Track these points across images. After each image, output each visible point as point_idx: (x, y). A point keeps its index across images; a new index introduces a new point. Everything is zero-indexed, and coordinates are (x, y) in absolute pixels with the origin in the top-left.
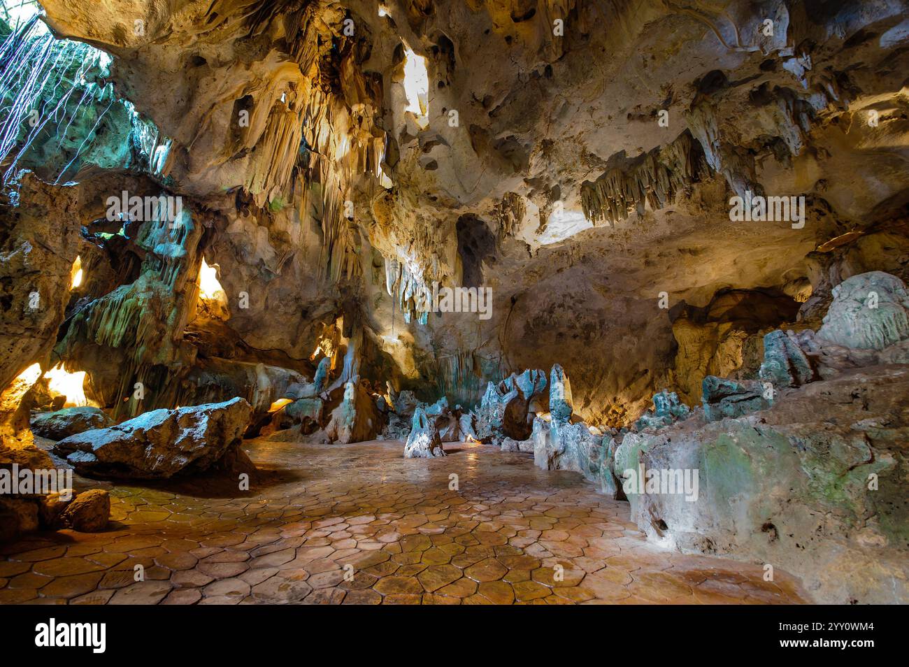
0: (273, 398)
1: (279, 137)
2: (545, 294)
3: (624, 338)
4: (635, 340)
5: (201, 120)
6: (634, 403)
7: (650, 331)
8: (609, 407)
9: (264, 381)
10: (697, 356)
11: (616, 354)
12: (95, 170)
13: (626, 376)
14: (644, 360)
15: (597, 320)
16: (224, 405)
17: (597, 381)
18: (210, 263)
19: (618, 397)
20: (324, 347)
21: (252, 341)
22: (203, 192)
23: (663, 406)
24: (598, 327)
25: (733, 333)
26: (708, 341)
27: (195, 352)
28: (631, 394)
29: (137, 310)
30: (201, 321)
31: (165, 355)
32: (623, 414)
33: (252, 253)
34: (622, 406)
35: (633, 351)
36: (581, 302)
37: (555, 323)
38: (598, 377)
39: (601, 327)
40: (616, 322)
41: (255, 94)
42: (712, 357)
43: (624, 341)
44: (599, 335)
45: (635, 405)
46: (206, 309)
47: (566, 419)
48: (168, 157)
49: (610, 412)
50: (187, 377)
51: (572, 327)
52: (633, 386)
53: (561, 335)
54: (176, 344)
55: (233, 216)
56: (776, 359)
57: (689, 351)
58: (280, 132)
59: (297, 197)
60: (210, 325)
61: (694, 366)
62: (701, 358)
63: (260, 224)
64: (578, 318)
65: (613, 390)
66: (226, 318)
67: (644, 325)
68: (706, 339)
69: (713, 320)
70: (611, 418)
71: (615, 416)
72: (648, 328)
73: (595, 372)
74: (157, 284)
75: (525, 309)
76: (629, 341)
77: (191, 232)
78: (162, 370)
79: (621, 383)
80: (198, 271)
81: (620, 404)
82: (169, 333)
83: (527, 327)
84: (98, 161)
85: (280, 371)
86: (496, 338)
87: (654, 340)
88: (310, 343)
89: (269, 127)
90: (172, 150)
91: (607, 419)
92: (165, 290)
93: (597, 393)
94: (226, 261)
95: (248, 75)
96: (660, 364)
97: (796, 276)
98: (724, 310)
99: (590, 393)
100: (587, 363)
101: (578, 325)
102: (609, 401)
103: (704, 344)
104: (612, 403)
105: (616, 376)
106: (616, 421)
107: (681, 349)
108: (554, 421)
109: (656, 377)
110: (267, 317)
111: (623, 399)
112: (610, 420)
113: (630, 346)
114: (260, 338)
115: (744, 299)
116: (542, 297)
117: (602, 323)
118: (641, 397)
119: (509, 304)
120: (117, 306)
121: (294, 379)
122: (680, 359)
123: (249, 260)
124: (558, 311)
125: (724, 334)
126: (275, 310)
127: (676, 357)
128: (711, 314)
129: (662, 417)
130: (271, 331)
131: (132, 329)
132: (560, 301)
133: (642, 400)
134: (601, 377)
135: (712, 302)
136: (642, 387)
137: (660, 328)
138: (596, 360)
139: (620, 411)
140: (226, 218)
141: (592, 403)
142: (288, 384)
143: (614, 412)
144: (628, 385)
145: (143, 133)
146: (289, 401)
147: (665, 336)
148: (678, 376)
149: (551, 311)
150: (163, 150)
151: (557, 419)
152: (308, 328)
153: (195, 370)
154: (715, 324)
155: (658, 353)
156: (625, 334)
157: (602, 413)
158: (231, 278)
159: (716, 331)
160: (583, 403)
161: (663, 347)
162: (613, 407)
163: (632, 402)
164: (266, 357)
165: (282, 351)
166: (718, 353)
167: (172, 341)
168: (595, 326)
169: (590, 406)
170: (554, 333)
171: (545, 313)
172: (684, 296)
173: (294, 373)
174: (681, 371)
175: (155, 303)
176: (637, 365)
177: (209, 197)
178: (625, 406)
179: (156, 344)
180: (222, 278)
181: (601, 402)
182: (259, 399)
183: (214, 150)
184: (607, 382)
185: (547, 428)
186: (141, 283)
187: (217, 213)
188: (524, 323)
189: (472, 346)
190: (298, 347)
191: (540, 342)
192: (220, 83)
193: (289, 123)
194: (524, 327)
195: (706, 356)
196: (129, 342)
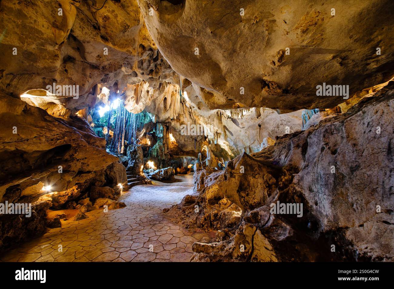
0: (188, 164)
1: (174, 102)
2: (273, 121)
5: (158, 108)
9: (185, 161)
12: (146, 124)
16: (167, 168)
18: (170, 133)
20: (205, 148)
21: (185, 150)
22: (164, 120)
27: (169, 156)
29: (157, 149)
30: (172, 147)
31: (164, 158)
33: (177, 129)
36: (289, 122)
41: (166, 97)
46: (173, 143)
48: (155, 119)
50: (168, 161)
54: (165, 155)
55: (171, 122)
58: (174, 101)
59: (185, 111)
60: (174, 147)
63: (177, 122)
66: (177, 145)
74: (160, 143)
75: (266, 128)
77: (163, 130)
78: (164, 160)
80: (169, 135)
82: (164, 153)
84: (146, 122)
85: (189, 157)
86: (257, 140)
88: (200, 148)
89: (171, 101)
90: (155, 117)
92: (161, 144)
94: (173, 132)
95: (164, 94)
110: (186, 143)
114: (186, 148)
116: (272, 122)
119: (259, 127)
120: (154, 149)
121: (193, 159)
123: (177, 131)
124: (281, 127)
126: (187, 141)
130: (188, 146)
131: (157, 153)
132: (280, 123)
140: (170, 123)
142: (191, 161)
145: (150, 115)
146: (192, 165)
149: (278, 127)
150: (154, 117)
152: (198, 143)
153: (170, 159)
158: (175, 136)
164: (188, 153)
165: (193, 151)
167: (165, 154)
171: (276, 128)
173: (193, 158)
175: (160, 147)
177: (165, 120)
179: (162, 155)
180: (174, 136)
182: (185, 165)
183: (162, 113)
186: (157, 144)
187: (168, 122)
188: (267, 133)
189: (248, 144)
190: (197, 149)
192: (159, 100)
193: (175, 97)
194: (268, 135)
196: (157, 156)
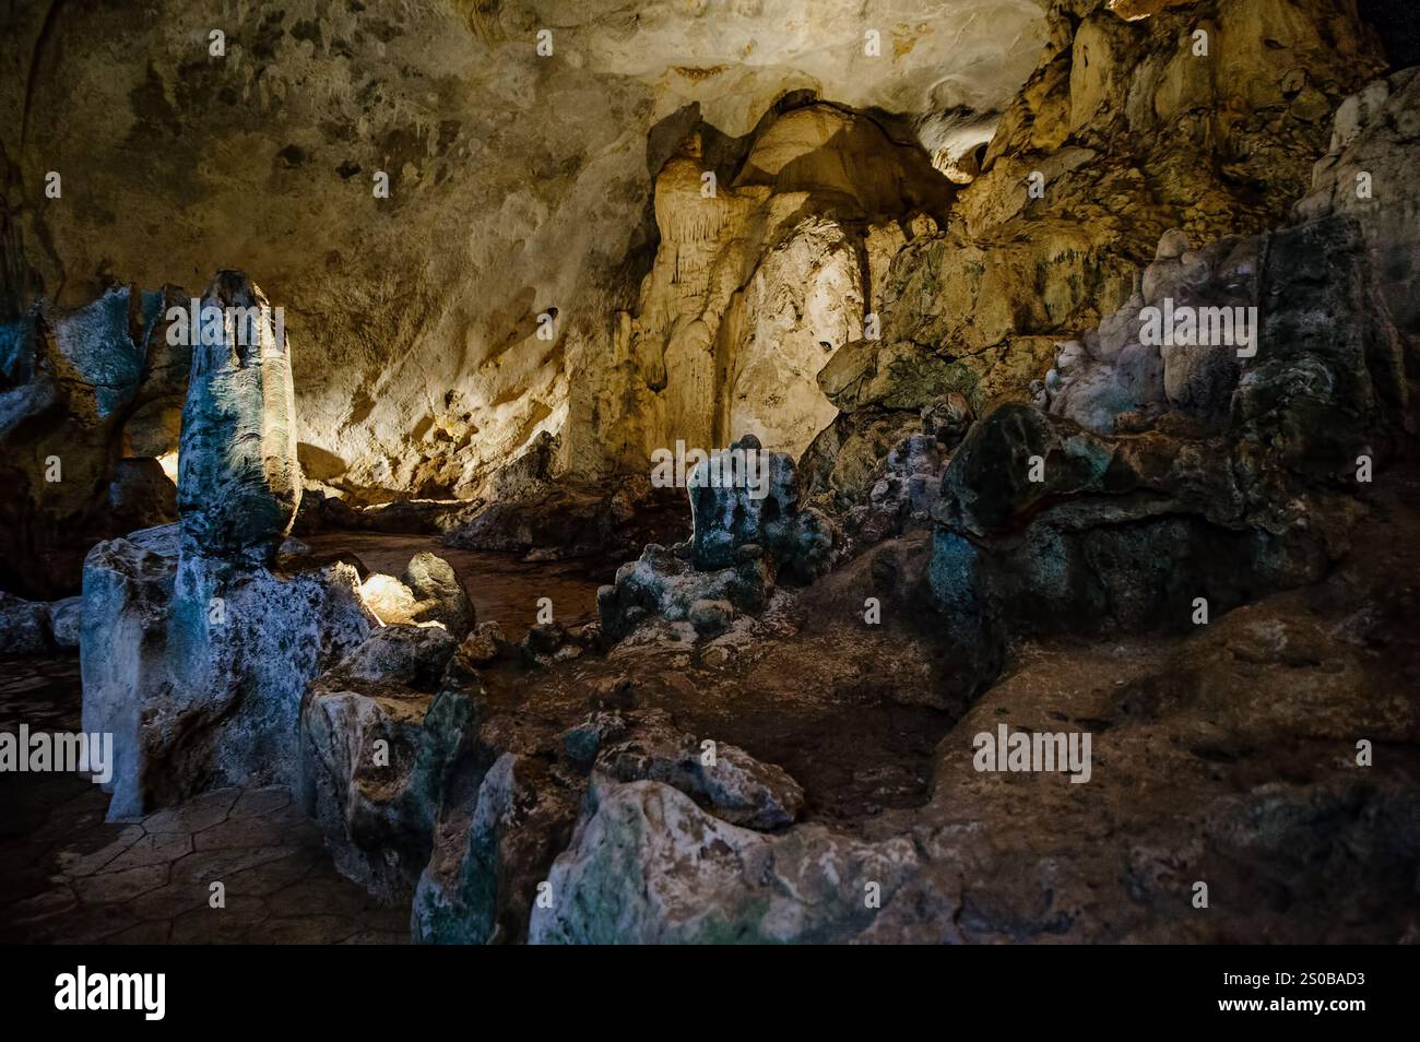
3: (510, 197)
4: (540, 210)
6: (502, 408)
7: (589, 186)
8: (427, 422)
10: (701, 283)
11: (476, 252)
13: (493, 326)
14: (551, 277)
15: (433, 122)
17: (401, 338)
19: (460, 390)
23: (728, 520)
24: (433, 149)
25: (808, 226)
26: (739, 241)
28: (497, 384)
32: (466, 441)
34: (466, 417)
35: (529, 246)
37: (276, 103)
38: (406, 326)
39: (442, 146)
40: (493, 139)
42: (741, 290)
43: (505, 209)
44: (429, 179)
45: (504, 413)
47: (256, 554)
49: (429, 437)
51: (340, 132)
52: (507, 357)
53: (293, 155)
56: (1323, 354)
57: (685, 265)
61: (692, 308)
62: (712, 287)
64: (365, 97)
65: (447, 368)
67: (574, 164)
68: (735, 231)
69: (759, 178)
70: (430, 453)
71: (442, 446)
72: (583, 176)
73: (400, 307)
76: (522, 212)
79: (476, 347)
81: (462, 411)
83: (147, 94)
87: (591, 216)
91: (416, 459)
93: (397, 376)
96: (595, 296)
97: (953, 100)
98: (789, 154)
99: (375, 376)
100: (375, 273)
101: (363, 127)
102: (428, 402)
103: (727, 247)
104: (439, 410)
105: (463, 322)
106: (444, 463)
107: (666, 255)
108: (195, 564)
109: (574, 332)
111: (472, 396)
112: (425, 459)
113: (521, 227)
115: (841, 132)
117: (448, 132)
118: (524, 391)
122: (657, 286)
125: (782, 226)
127: (647, 278)
128: (756, 160)
129: (728, 575)
133: (523, 400)
134: (418, 326)
135: (764, 126)
136: (533, 361)
137: (615, 181)
138: (410, 268)
139: (457, 431)
141: (376, 411)
143: (441, 435)
144: (493, 354)
147: (622, 208)
148: (642, 336)
151: (208, 554)
154: (763, 192)
155: (593, 258)
156: (514, 187)
157: (405, 440)
159: (764, 212)
160: (347, 410)
161: (612, 243)
162: (441, 422)
163: (495, 405)
166: (759, 278)
168: (423, 140)
169: (369, 421)
170: (268, 147)
172: (701, 91)
174: (652, 321)
176: (530, 292)
178: (475, 419)
181: (405, 407)
184: (434, 342)
185: (159, 593)
191: (206, 173)
195: (728, 284)
